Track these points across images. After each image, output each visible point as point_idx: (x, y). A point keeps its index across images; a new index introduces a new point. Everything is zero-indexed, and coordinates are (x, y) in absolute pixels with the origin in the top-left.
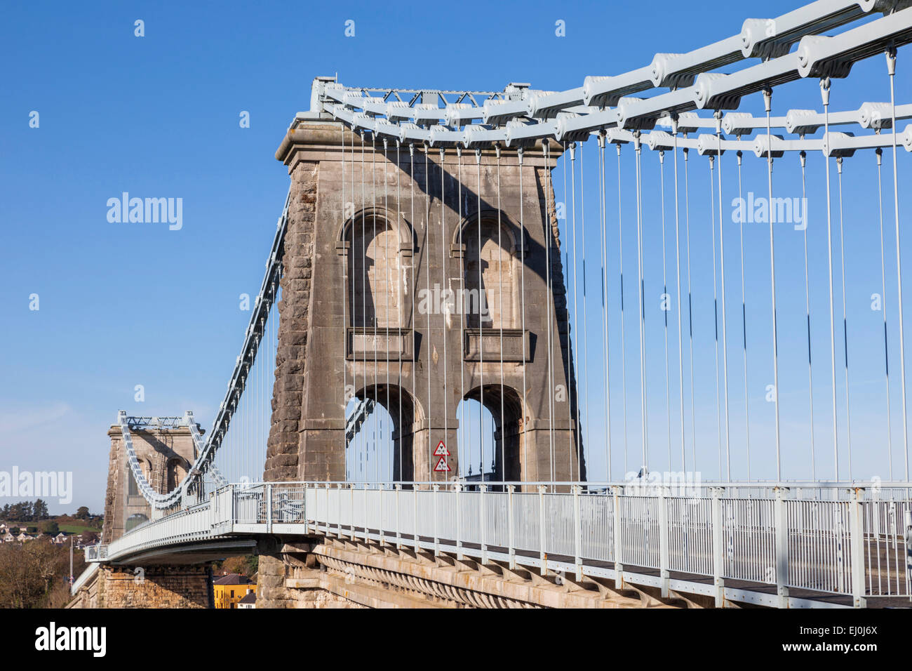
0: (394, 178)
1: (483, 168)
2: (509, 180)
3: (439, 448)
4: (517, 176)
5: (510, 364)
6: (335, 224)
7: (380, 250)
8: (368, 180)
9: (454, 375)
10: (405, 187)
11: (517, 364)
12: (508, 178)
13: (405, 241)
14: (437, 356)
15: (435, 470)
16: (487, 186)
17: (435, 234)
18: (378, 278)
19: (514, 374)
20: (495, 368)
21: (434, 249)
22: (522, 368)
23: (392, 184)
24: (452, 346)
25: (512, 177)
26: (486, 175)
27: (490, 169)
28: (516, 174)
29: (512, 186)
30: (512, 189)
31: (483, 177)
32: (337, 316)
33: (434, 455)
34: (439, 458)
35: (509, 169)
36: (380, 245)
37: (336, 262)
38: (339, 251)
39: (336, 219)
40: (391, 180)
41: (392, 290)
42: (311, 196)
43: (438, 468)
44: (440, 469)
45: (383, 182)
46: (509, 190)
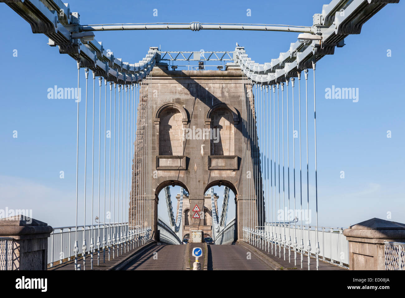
0: (181, 90)
1: (221, 85)
2: (233, 90)
3: (195, 208)
4: (236, 88)
5: (229, 171)
6: (154, 111)
7: (175, 122)
8: (170, 92)
9: (203, 176)
10: (186, 94)
11: (232, 171)
12: (232, 89)
13: (184, 118)
14: (196, 168)
15: (193, 217)
16: (222, 93)
17: (198, 114)
18: (173, 134)
19: (230, 175)
20: (222, 173)
21: (197, 121)
22: (234, 173)
23: (180, 93)
24: (203, 163)
25: (234, 89)
26: (222, 88)
27: (224, 85)
28: (236, 87)
29: (234, 92)
30: (233, 94)
31: (221, 89)
32: (154, 151)
33: (193, 211)
34: (195, 212)
35: (233, 85)
36: (175, 119)
37: (154, 127)
38: (156, 123)
39: (155, 109)
40: (180, 91)
41: (180, 139)
42: (145, 99)
43: (194, 217)
44: (196, 217)
45: (176, 92)
46: (232, 94)
